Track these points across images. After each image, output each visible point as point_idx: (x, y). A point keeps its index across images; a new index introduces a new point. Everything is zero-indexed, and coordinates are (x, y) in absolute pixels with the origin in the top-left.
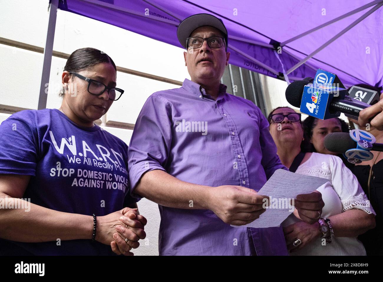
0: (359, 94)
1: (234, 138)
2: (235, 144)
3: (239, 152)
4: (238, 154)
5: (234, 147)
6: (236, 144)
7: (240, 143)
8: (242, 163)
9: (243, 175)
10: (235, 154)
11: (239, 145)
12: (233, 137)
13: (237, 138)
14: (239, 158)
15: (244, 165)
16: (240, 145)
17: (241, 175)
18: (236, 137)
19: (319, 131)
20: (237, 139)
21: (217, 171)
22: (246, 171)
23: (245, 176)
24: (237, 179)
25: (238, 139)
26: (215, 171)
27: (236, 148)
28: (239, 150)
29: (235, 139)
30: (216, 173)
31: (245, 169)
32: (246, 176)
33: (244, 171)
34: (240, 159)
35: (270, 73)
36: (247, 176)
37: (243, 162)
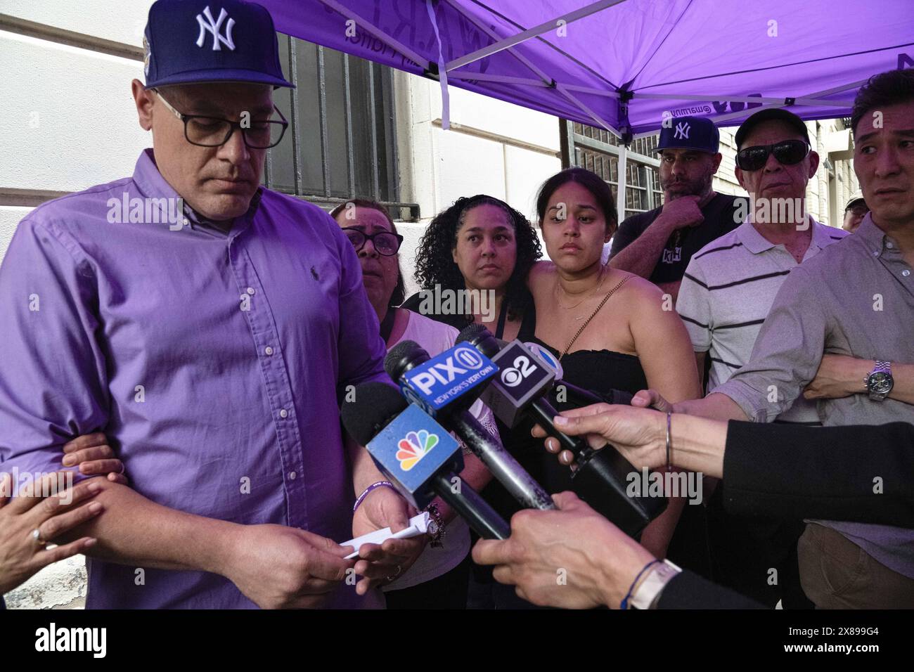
0: (522, 363)
1: (270, 363)
2: (272, 382)
3: (283, 401)
4: (281, 407)
5: (269, 390)
6: (275, 382)
7: (285, 376)
8: (290, 428)
9: (291, 459)
10: (274, 409)
11: (283, 380)
12: (266, 360)
13: (277, 362)
14: (282, 419)
15: (295, 434)
16: (286, 380)
17: (286, 460)
18: (276, 358)
19: (469, 234)
20: (279, 364)
21: (229, 462)
22: (297, 447)
23: (295, 461)
24: (277, 470)
25: (282, 363)
26: (223, 464)
27: (275, 391)
28: (283, 397)
29: (274, 364)
30: (225, 467)
31: (296, 442)
32: (298, 458)
33: (294, 449)
34: (284, 421)
35: (408, 62)
36: (301, 459)
37: (292, 426)
